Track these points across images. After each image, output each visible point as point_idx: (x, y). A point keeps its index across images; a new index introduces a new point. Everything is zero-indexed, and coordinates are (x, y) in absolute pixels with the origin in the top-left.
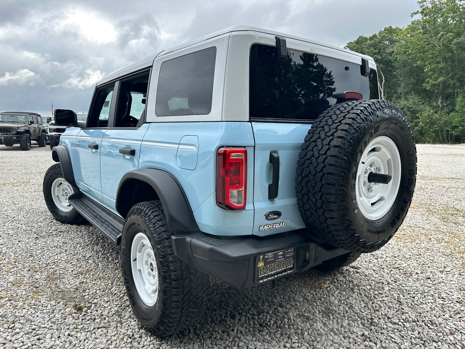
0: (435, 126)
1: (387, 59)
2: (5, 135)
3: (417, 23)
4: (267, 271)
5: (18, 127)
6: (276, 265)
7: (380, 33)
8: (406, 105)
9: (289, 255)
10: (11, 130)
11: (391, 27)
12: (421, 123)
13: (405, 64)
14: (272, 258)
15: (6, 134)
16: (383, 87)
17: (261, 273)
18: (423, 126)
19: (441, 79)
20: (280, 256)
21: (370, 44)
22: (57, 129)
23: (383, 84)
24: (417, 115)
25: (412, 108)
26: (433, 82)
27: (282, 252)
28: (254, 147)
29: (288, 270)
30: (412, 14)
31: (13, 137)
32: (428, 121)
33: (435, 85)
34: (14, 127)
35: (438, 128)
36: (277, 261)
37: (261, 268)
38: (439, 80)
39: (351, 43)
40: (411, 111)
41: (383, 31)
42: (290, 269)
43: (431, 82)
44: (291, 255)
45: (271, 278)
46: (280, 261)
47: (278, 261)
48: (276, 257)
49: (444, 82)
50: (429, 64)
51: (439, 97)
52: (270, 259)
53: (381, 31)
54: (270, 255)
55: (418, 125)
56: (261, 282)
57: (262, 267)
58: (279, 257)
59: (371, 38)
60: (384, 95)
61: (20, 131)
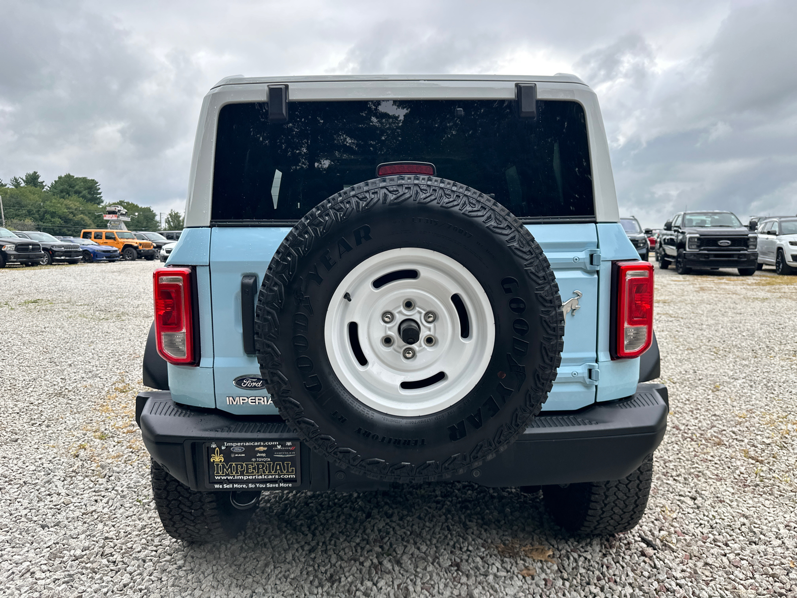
4: (232, 473)
6: (250, 466)
9: (281, 456)
14: (241, 453)
17: (218, 473)
20: (261, 452)
27: (264, 446)
28: (209, 265)
29: (280, 482)
36: (254, 460)
37: (217, 465)
42: (286, 481)
44: (288, 456)
45: (241, 486)
46: (261, 461)
47: (256, 461)
48: (250, 453)
52: (238, 453)
54: (237, 447)
56: (217, 486)
57: (220, 464)
58: (259, 455)
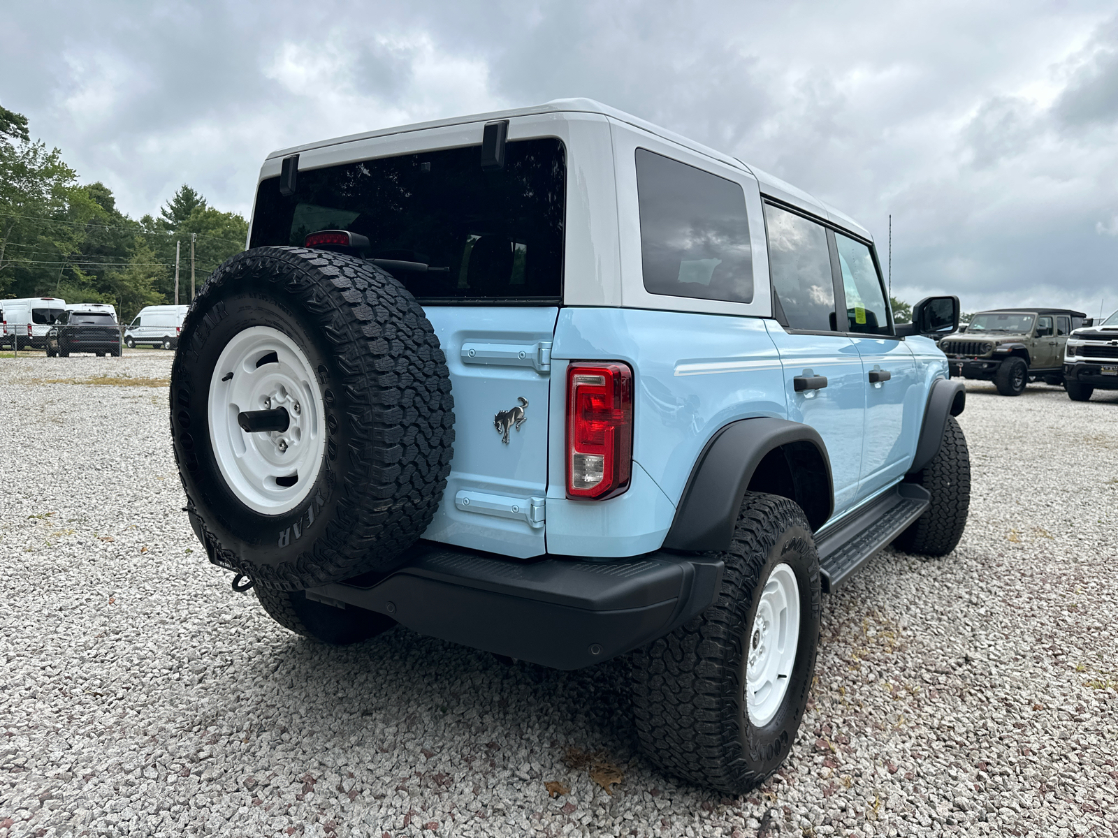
2: (968, 360)
5: (998, 344)
10: (982, 349)
15: (971, 358)
22: (1085, 347)
31: (981, 364)
34: (991, 342)
61: (1000, 352)
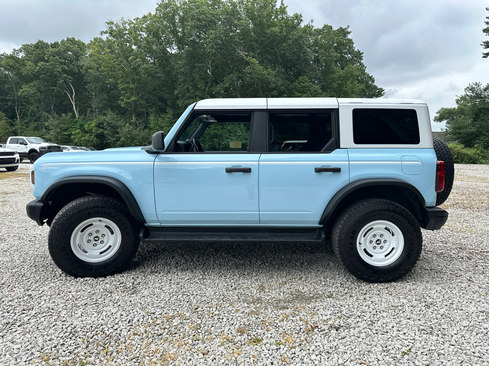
0: (136, 141)
1: (74, 71)
3: (99, 41)
7: (62, 42)
8: (105, 120)
11: (73, 38)
12: (123, 138)
13: (97, 79)
16: (74, 99)
18: (125, 140)
19: (133, 98)
21: (54, 52)
23: (73, 96)
24: (118, 130)
25: (112, 123)
26: (127, 100)
30: (101, 32)
32: (129, 136)
33: (129, 103)
35: (138, 143)
38: (131, 99)
39: (28, 45)
40: (111, 127)
41: (66, 40)
43: (125, 100)
49: (135, 101)
50: (121, 83)
51: (133, 115)
53: (64, 40)
55: (120, 140)
59: (52, 45)
60: (76, 108)
